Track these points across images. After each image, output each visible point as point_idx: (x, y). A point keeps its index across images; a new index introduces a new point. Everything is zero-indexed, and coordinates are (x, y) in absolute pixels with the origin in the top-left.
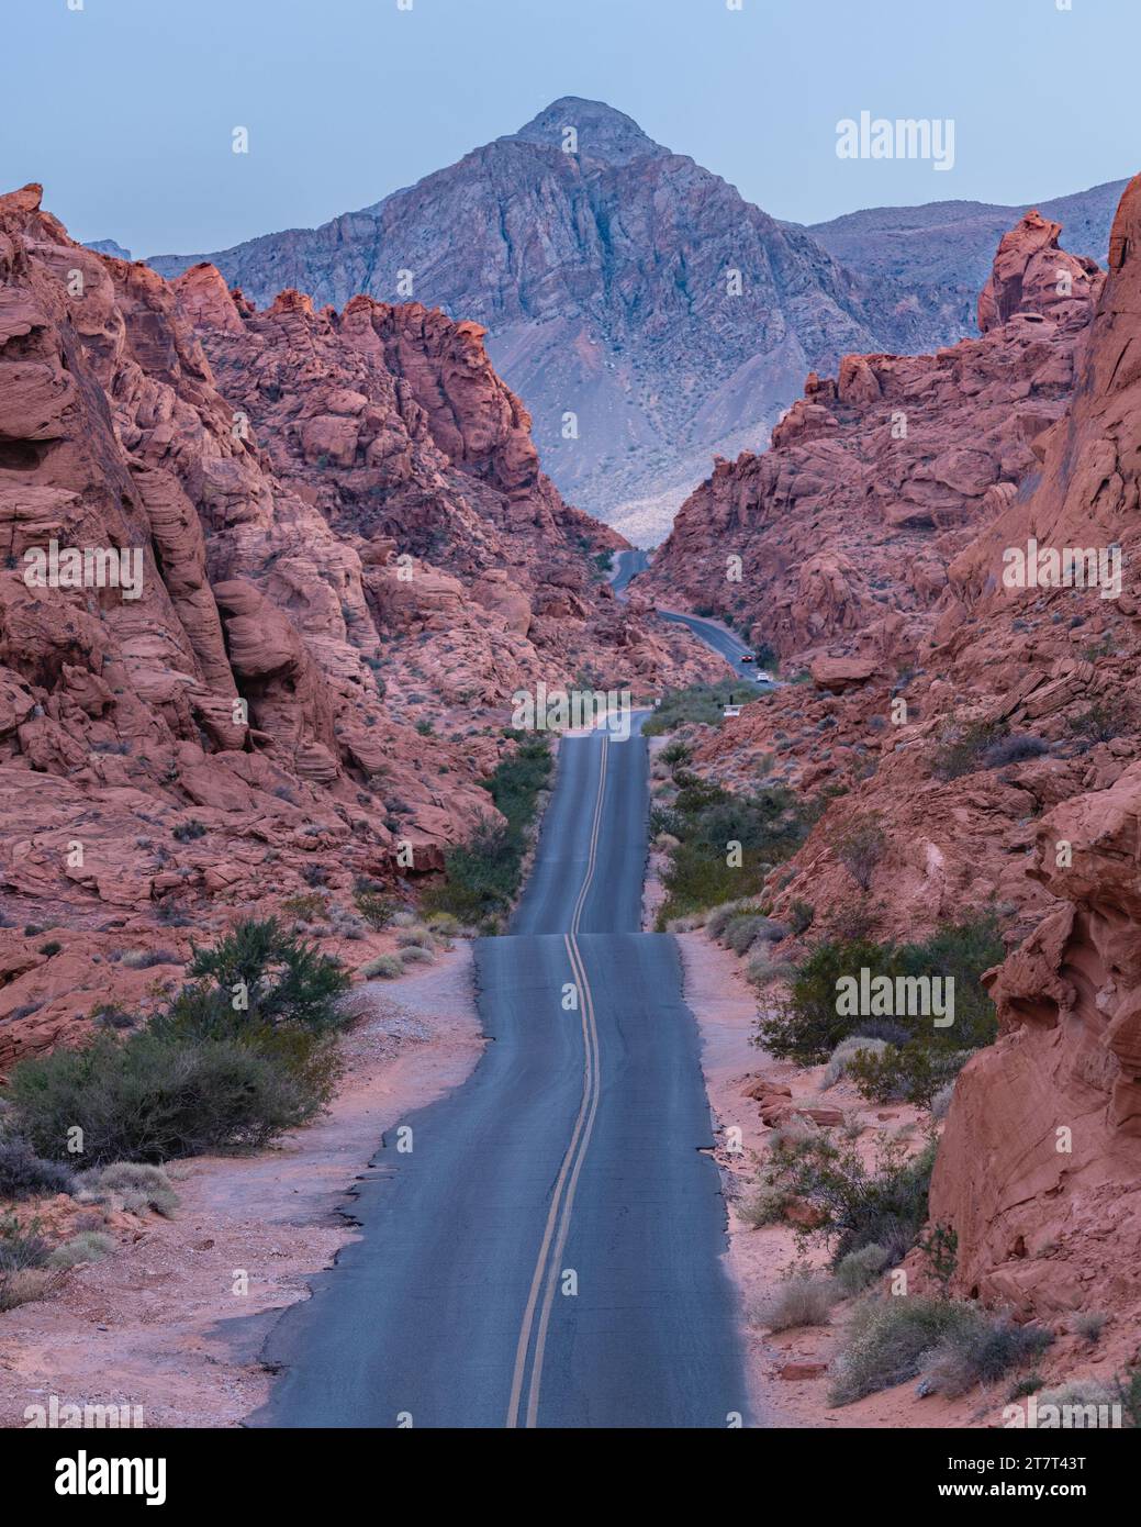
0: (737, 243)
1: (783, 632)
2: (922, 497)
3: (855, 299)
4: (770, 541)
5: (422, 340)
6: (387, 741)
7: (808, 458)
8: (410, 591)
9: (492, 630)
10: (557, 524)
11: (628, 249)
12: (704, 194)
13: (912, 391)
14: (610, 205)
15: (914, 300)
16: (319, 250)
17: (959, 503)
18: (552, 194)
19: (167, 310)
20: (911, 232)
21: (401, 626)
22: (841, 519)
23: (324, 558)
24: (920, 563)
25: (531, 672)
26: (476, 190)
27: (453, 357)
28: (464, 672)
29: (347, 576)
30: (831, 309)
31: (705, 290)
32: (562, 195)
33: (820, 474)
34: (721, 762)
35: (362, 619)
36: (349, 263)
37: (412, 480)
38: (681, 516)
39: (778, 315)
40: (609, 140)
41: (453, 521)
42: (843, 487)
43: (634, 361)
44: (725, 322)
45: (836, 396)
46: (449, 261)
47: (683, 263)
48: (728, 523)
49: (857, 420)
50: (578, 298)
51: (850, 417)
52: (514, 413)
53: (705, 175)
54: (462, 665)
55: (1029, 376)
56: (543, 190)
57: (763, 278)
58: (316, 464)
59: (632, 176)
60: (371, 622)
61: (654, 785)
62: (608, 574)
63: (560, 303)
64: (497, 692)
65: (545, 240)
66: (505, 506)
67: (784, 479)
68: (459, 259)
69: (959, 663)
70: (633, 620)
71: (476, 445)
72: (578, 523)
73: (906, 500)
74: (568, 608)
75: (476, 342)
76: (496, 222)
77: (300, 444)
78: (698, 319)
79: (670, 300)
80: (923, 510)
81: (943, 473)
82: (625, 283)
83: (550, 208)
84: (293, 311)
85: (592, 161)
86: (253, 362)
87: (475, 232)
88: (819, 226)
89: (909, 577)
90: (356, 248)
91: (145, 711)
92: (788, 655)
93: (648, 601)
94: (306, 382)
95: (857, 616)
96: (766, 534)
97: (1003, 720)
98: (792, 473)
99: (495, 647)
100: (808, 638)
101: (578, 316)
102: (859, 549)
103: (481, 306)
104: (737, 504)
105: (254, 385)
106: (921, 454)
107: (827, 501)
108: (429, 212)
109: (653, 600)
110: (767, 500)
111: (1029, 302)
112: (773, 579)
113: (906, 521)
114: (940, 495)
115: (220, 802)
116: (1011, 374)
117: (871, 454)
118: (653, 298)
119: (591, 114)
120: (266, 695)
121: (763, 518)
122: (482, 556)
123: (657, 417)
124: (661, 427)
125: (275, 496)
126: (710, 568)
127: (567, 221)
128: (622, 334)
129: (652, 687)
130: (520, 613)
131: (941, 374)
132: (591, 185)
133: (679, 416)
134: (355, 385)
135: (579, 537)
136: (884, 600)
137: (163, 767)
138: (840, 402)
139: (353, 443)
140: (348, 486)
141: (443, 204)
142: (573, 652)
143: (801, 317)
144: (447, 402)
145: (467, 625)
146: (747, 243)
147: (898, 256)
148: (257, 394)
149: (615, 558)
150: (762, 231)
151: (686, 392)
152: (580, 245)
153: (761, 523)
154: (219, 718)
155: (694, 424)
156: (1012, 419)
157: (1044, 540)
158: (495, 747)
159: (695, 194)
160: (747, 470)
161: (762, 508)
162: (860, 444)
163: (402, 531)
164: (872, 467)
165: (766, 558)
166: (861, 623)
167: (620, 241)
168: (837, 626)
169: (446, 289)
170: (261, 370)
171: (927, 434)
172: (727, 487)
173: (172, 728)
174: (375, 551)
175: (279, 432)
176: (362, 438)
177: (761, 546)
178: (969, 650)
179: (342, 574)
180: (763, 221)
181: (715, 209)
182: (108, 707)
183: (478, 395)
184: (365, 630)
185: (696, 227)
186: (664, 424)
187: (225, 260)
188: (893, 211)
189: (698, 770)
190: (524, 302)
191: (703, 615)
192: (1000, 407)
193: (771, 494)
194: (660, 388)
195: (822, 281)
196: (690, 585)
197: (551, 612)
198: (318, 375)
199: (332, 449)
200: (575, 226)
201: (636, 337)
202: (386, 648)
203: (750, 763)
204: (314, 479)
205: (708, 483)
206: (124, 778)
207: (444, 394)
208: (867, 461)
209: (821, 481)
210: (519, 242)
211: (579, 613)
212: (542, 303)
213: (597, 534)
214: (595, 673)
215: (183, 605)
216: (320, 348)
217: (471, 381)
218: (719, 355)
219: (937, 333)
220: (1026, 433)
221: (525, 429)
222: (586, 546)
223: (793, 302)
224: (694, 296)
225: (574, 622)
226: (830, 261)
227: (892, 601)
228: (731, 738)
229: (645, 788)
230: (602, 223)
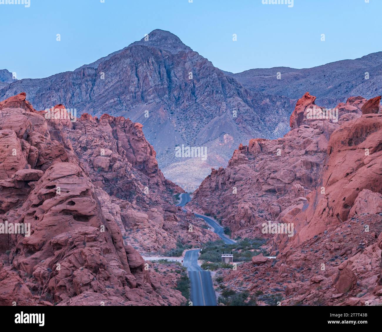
0: (211, 80)
1: (232, 224)
2: (273, 183)
3: (249, 99)
4: (228, 194)
5: (124, 128)
6: (153, 277)
7: (239, 170)
8: (134, 218)
9: (155, 228)
10: (163, 185)
11: (177, 81)
12: (201, 64)
13: (271, 151)
14: (171, 67)
15: (268, 100)
16: (77, 79)
17: (284, 185)
18: (152, 62)
19: (60, 130)
20: (267, 77)
21: (131, 227)
22: (249, 189)
23: (110, 208)
24: (273, 206)
25: (166, 240)
26: (128, 61)
27: (133, 133)
28: (149, 241)
29: (117, 213)
30: (241, 103)
31: (201, 95)
32: (156, 63)
33: (243, 175)
34: (230, 282)
35: (121, 225)
36: (86, 83)
37: (125, 176)
38: (201, 185)
39: (224, 104)
40: (170, 44)
41: (137, 189)
42: (250, 179)
43: (177, 117)
44: (207, 105)
45: (248, 151)
46: (119, 84)
47: (194, 86)
48: (215, 188)
49: (254, 159)
50: (159, 96)
51: (252, 158)
52: (151, 151)
53: (202, 58)
54: (148, 239)
55: (305, 148)
56: (150, 62)
57: (220, 92)
58: (97, 170)
59: (178, 58)
60: (123, 226)
61: (215, 288)
62: (178, 201)
63: (154, 98)
64: (158, 247)
65: (150, 77)
66: (149, 180)
67: (232, 176)
68: (122, 83)
69: (288, 260)
70: (188, 218)
71: (139, 160)
72: (169, 184)
73: (268, 184)
74: (173, 218)
75: (140, 129)
76: (134, 71)
77: (93, 164)
78: (198, 104)
79: (189, 98)
80: (273, 187)
81: (279, 176)
82: (175, 92)
83: (152, 67)
84: (87, 120)
85: (166, 52)
86: (79, 139)
87: (127, 74)
88: (238, 74)
89: (269, 210)
90: (89, 78)
91: (116, 278)
92: (234, 231)
93: (191, 211)
94: (94, 146)
95: (254, 221)
96: (226, 192)
97: (302, 301)
98: (234, 174)
99: (157, 233)
100: (240, 227)
101: (160, 102)
102: (254, 198)
103: (129, 98)
104: (218, 183)
105: (79, 146)
106: (273, 170)
107: (245, 183)
108: (113, 67)
109: (193, 210)
110: (227, 182)
111: (305, 120)
112: (228, 206)
113: (268, 190)
114: (278, 183)
115: (134, 299)
116: (300, 148)
117: (258, 169)
118: (184, 97)
119: (164, 35)
120: (136, 272)
121: (226, 187)
122: (145, 199)
123: (184, 136)
124: (186, 139)
125: (95, 188)
126: (210, 202)
127: (157, 71)
128: (174, 109)
129: (197, 243)
130: (161, 221)
131: (279, 146)
132: (165, 60)
133: (192, 135)
134: (109, 147)
135: (170, 189)
136: (262, 216)
137: (122, 292)
138: (249, 153)
139: (108, 165)
140: (107, 177)
141: (117, 65)
142: (175, 232)
143: (232, 105)
144: (131, 147)
145: (149, 227)
146: (215, 81)
147: (263, 85)
148: (80, 149)
149: (180, 196)
150: (220, 77)
151: (194, 128)
152: (161, 80)
153: (225, 189)
154: (131, 280)
155: (196, 138)
156: (300, 161)
157: (309, 222)
158: (175, 276)
159: (199, 64)
160: (221, 173)
161: (226, 184)
162: (255, 166)
163: (122, 191)
164: (258, 173)
165: (226, 199)
166: (255, 223)
167: (174, 78)
168: (248, 223)
169: (117, 92)
170: (81, 142)
171: (275, 165)
172: (215, 178)
173: (122, 282)
174: (123, 205)
175: (86, 160)
176: (111, 163)
177: (225, 195)
178: (290, 257)
179: (115, 212)
180: (220, 73)
181: (204, 69)
182: (109, 278)
183: (140, 145)
184: (121, 228)
185: (199, 74)
186: (187, 138)
187: (46, 81)
188: (262, 69)
189: (225, 283)
190: (143, 97)
191: (207, 215)
192: (296, 157)
193: (228, 180)
194: (186, 126)
195: (238, 93)
196: (204, 206)
197: (168, 219)
198: (97, 144)
199: (102, 166)
200: (160, 73)
201: (178, 110)
202: (127, 233)
203: (238, 283)
204: (97, 175)
205: (210, 176)
206: (114, 294)
207: (130, 145)
208: (257, 171)
209: (243, 177)
210: (142, 78)
211: (176, 220)
212: (148, 98)
213: (175, 188)
214: (181, 238)
215: (118, 252)
216: (95, 131)
217: (138, 141)
218: (205, 116)
219: (275, 111)
220: (304, 166)
221: (154, 156)
222: (172, 191)
223: (229, 100)
224: (197, 97)
225: (175, 223)
226: (241, 87)
227: (264, 217)
228: (233, 276)
229: (213, 288)
230: (168, 73)
